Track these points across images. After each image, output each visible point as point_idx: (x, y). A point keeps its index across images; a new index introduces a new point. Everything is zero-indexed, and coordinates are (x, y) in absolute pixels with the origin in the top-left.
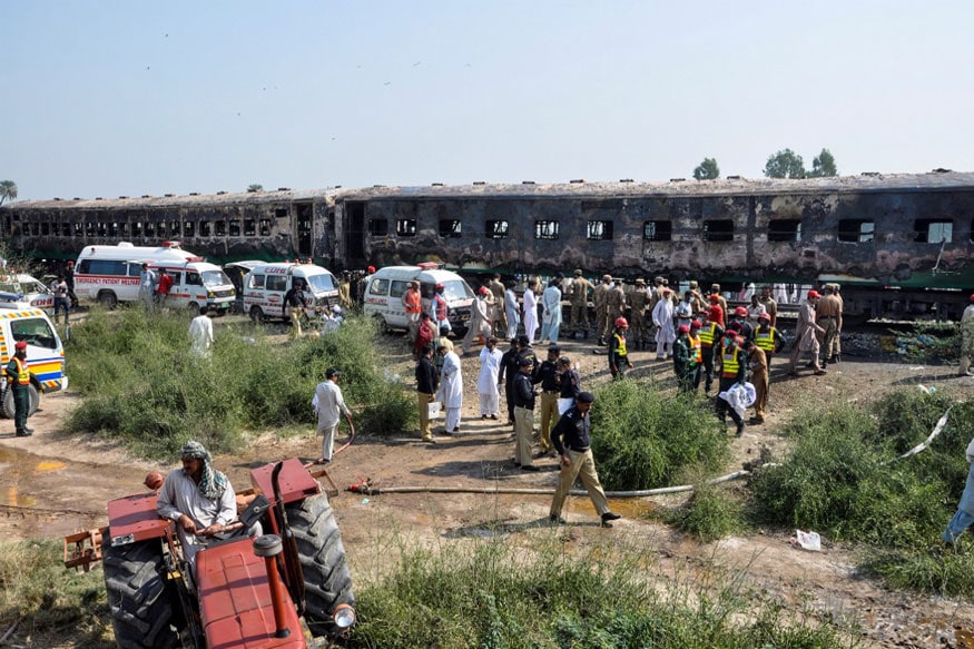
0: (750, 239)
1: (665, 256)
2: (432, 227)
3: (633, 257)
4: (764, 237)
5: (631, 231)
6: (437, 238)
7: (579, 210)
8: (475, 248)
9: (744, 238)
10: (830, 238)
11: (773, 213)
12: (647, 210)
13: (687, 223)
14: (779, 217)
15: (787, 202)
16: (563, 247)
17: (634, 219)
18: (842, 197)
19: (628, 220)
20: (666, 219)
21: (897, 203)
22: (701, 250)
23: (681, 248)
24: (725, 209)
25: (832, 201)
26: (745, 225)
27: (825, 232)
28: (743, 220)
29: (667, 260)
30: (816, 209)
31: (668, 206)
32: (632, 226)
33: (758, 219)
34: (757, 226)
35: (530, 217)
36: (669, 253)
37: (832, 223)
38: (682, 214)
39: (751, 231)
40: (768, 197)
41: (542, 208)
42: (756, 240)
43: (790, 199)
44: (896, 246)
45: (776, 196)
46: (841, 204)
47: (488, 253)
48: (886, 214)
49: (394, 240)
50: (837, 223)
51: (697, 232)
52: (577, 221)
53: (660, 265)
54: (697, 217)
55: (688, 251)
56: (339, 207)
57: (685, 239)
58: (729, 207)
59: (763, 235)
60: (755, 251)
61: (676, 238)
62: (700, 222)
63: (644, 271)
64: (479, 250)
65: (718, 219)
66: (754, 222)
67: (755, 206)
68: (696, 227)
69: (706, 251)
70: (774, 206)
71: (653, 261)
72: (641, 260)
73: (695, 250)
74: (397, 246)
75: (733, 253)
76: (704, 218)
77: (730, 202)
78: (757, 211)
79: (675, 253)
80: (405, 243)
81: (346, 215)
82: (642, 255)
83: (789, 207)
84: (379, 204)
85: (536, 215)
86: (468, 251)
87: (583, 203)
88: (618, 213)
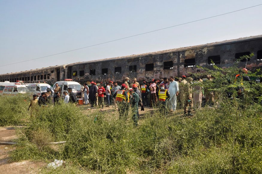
0: (178, 67)
1: (152, 76)
2: (88, 72)
3: (142, 77)
4: (183, 66)
5: (142, 68)
6: (89, 76)
7: (127, 63)
8: (99, 78)
9: (176, 67)
10: (205, 64)
11: (186, 57)
12: (146, 60)
13: (159, 64)
14: (188, 58)
15: (190, 52)
16: (123, 76)
17: (142, 64)
18: (209, 48)
19: (141, 64)
20: (152, 63)
21: (228, 48)
22: (163, 73)
23: (157, 73)
24: (170, 57)
25: (205, 50)
26: (177, 62)
27: (203, 62)
28: (176, 61)
29: (153, 77)
30: (200, 53)
31: (153, 58)
32: (142, 66)
33: (181, 59)
34: (180, 62)
35: (114, 66)
36: (153, 75)
37: (205, 58)
38: (157, 61)
39: (179, 64)
40: (184, 51)
41: (117, 63)
42: (181, 67)
43: (191, 51)
44: (229, 65)
45: (186, 51)
46: (209, 51)
47: (102, 80)
48: (224, 53)
49: (79, 78)
50: (207, 58)
51: (161, 66)
52: (126, 66)
53: (151, 80)
54: (161, 61)
55: (159, 73)
56: (66, 69)
57: (158, 69)
58: (171, 56)
59: (183, 65)
60: (180, 71)
61: (155, 69)
62: (163, 63)
63: (146, 82)
64: (100, 79)
65: (168, 61)
67: (179, 55)
68: (161, 65)
69: (164, 73)
70: (186, 54)
71: (148, 78)
72: (145, 78)
73: (161, 73)
74: (79, 79)
75: (173, 73)
76: (164, 61)
77: (172, 54)
78: (180, 57)
79: (155, 74)
80: (81, 78)
81: (68, 71)
82: (145, 76)
83: (191, 54)
84: (75, 67)
85: (115, 65)
86: (97, 79)
87: (128, 60)
88: (138, 62)
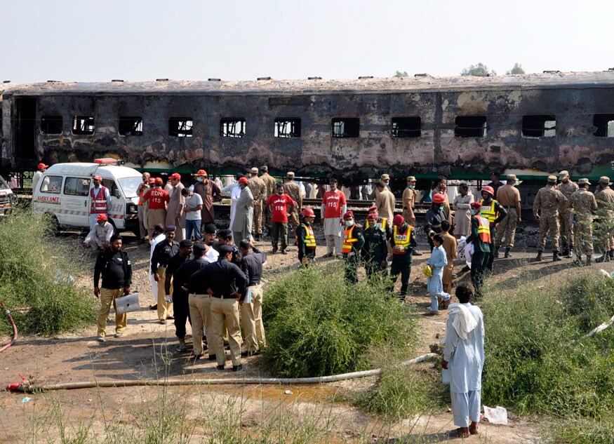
0: (437, 135)
1: (354, 154)
2: (112, 124)
3: (321, 154)
4: (451, 132)
5: (319, 128)
6: (116, 137)
7: (266, 107)
8: (157, 146)
9: (432, 133)
10: (514, 133)
11: (460, 109)
12: (334, 107)
13: (375, 120)
14: (465, 114)
15: (473, 98)
16: (250, 145)
17: (321, 116)
18: (525, 93)
19: (316, 116)
20: (354, 116)
21: (576, 98)
22: (389, 146)
23: (369, 145)
24: (412, 105)
25: (515, 97)
26: (432, 120)
27: (509, 128)
28: (429, 117)
29: (356, 157)
30: (500, 104)
31: (355, 103)
32: (320, 123)
33: (445, 115)
34: (444, 122)
35: (215, 114)
36: (357, 150)
37: (517, 118)
38: (370, 111)
39: (438, 127)
40: (454, 93)
41: (228, 104)
42: (444, 135)
43: (475, 95)
44: (576, 140)
45: (461, 92)
46: (524, 100)
47: (172, 152)
48: (567, 109)
49: (70, 139)
50: (521, 119)
51: (385, 128)
52: (264, 118)
53: (349, 163)
54: (386, 114)
55: (377, 147)
56: (7, 103)
57: (374, 136)
58: (417, 103)
59: (450, 131)
60: (443, 147)
61: (364, 134)
62: (389, 118)
63: (333, 168)
64: (162, 148)
65: (406, 115)
66: (441, 118)
67: (440, 103)
68: (384, 123)
69: (394, 148)
70: (461, 102)
71: (342, 158)
72: (330, 158)
73: (383, 146)
74: (73, 145)
75: (421, 149)
76: (392, 115)
77: (417, 98)
78: (444, 107)
79: (363, 149)
80: (81, 141)
81: (15, 111)
82: (331, 151)
83: (474, 103)
84: (53, 100)
85: (221, 112)
86: (150, 150)
87: (270, 99)
88: (305, 110)
